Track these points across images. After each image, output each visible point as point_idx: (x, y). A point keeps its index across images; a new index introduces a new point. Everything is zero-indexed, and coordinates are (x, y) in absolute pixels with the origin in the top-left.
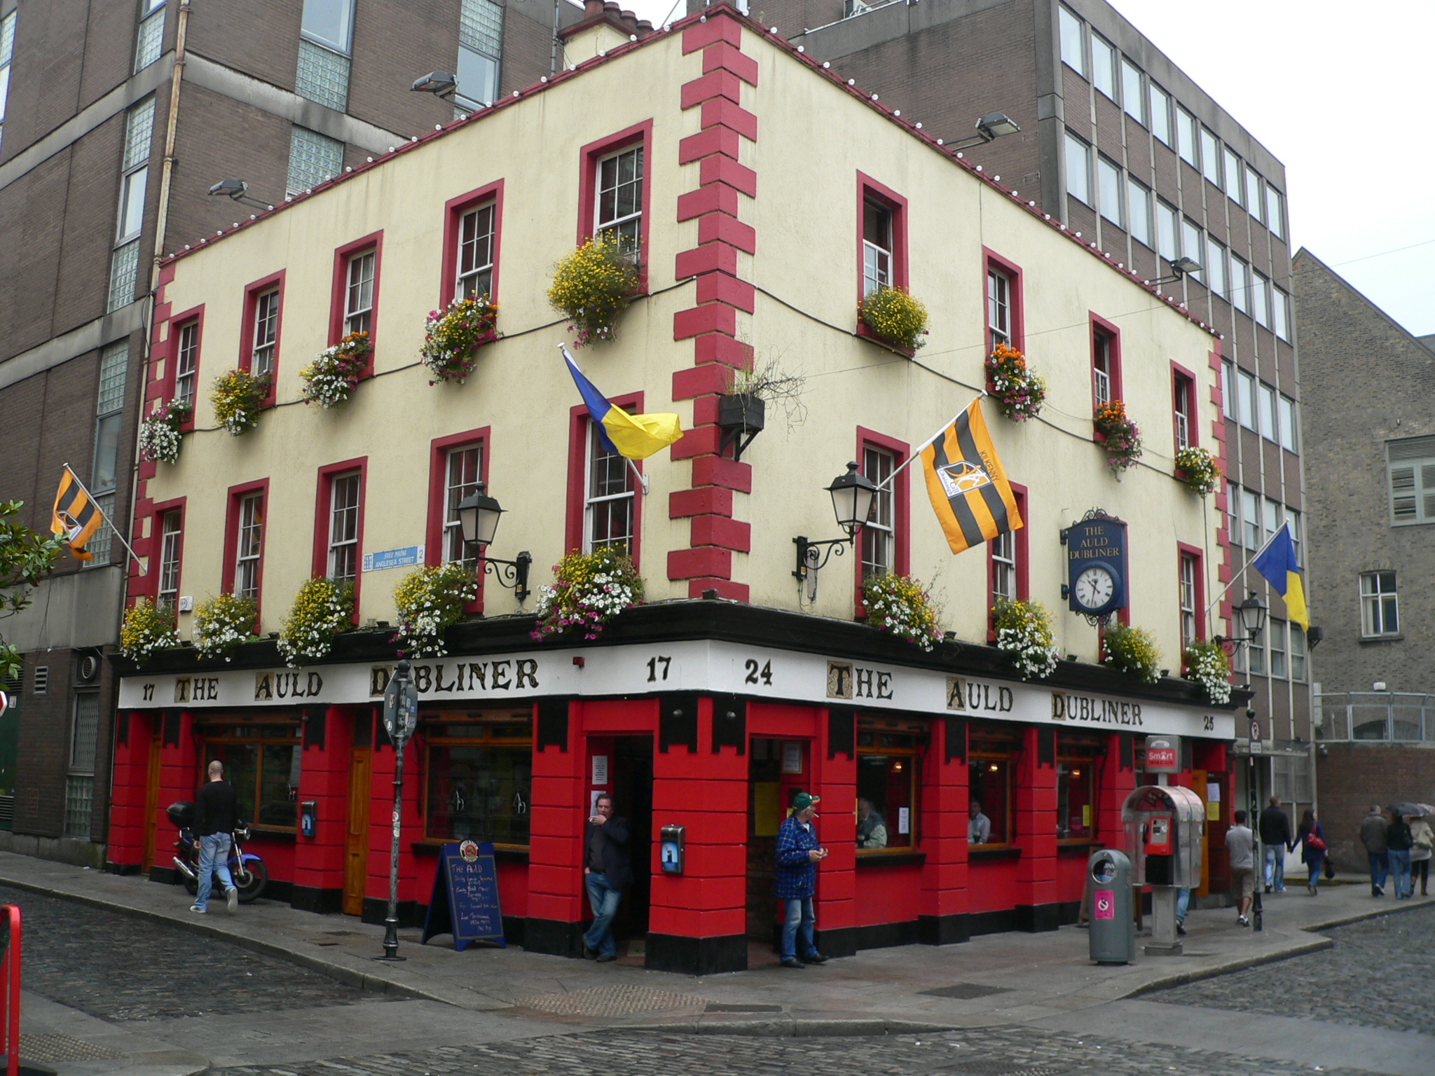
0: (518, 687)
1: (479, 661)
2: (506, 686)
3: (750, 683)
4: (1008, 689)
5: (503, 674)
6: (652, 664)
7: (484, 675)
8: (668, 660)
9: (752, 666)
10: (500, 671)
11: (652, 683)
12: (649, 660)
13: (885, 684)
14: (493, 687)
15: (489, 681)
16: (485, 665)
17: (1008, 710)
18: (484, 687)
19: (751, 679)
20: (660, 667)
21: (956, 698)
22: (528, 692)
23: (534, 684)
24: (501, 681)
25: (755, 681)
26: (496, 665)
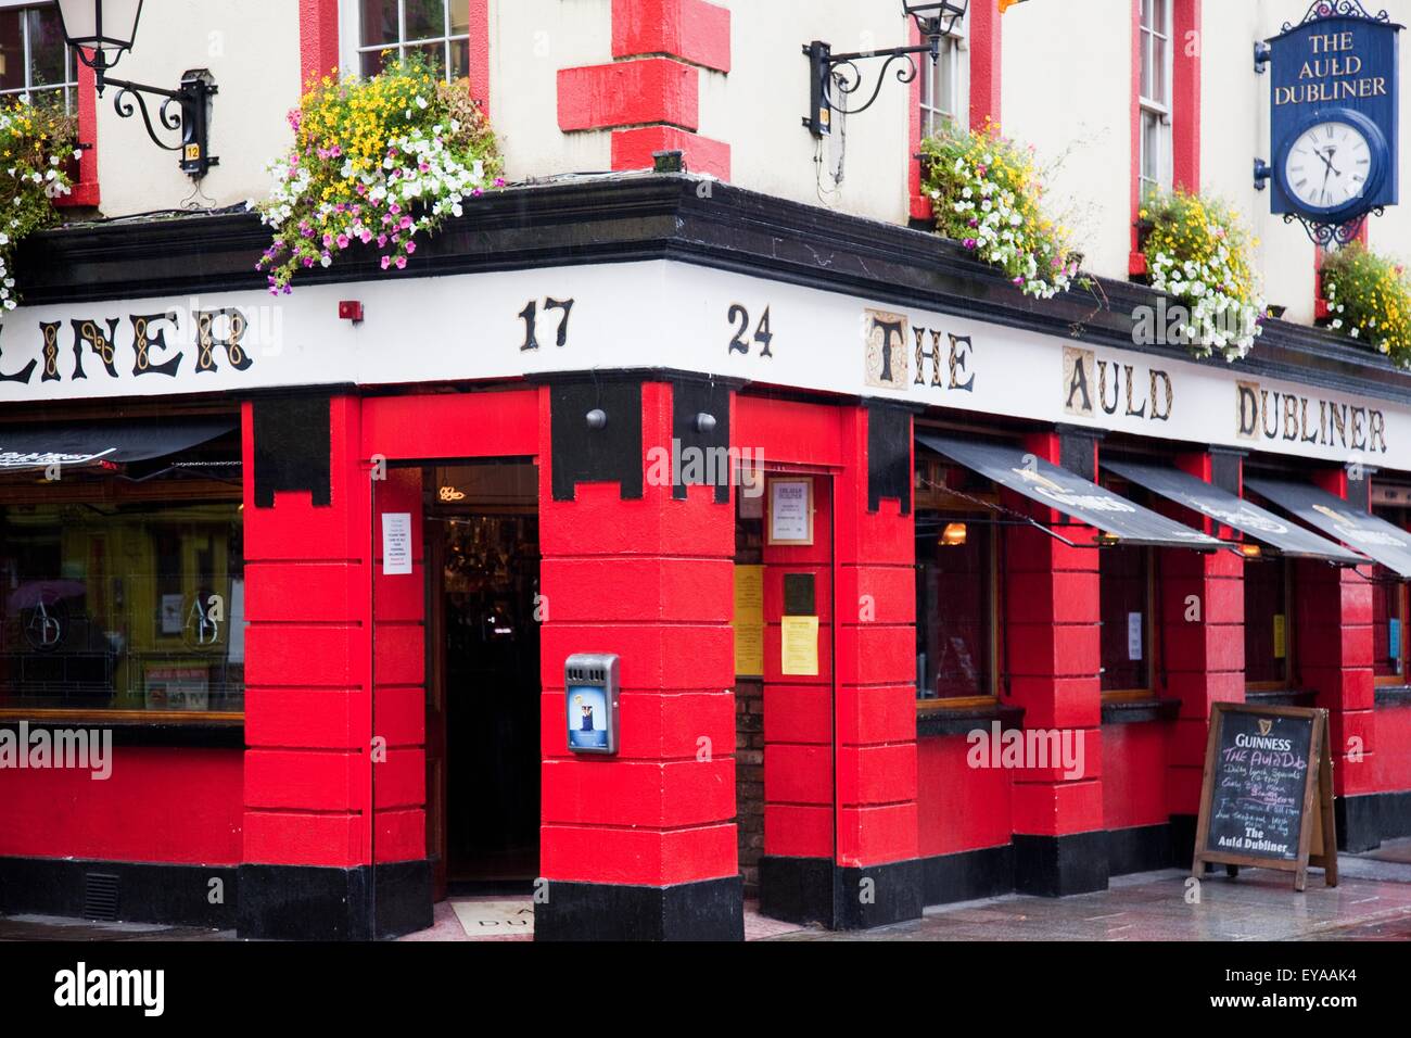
0: (199, 369)
1: (97, 312)
2: (170, 368)
3: (735, 351)
4: (1164, 374)
5: (160, 341)
6: (529, 313)
7: (111, 344)
8: (567, 305)
9: (739, 315)
10: (152, 335)
11: (530, 352)
12: (523, 307)
13: (961, 360)
14: (137, 372)
15: (124, 357)
16: (113, 324)
17: (1165, 418)
18: (111, 371)
19: (737, 344)
20: (547, 322)
21: (1079, 391)
22: (226, 379)
23: (244, 363)
24: (156, 356)
25: (744, 348)
26: (139, 322)
